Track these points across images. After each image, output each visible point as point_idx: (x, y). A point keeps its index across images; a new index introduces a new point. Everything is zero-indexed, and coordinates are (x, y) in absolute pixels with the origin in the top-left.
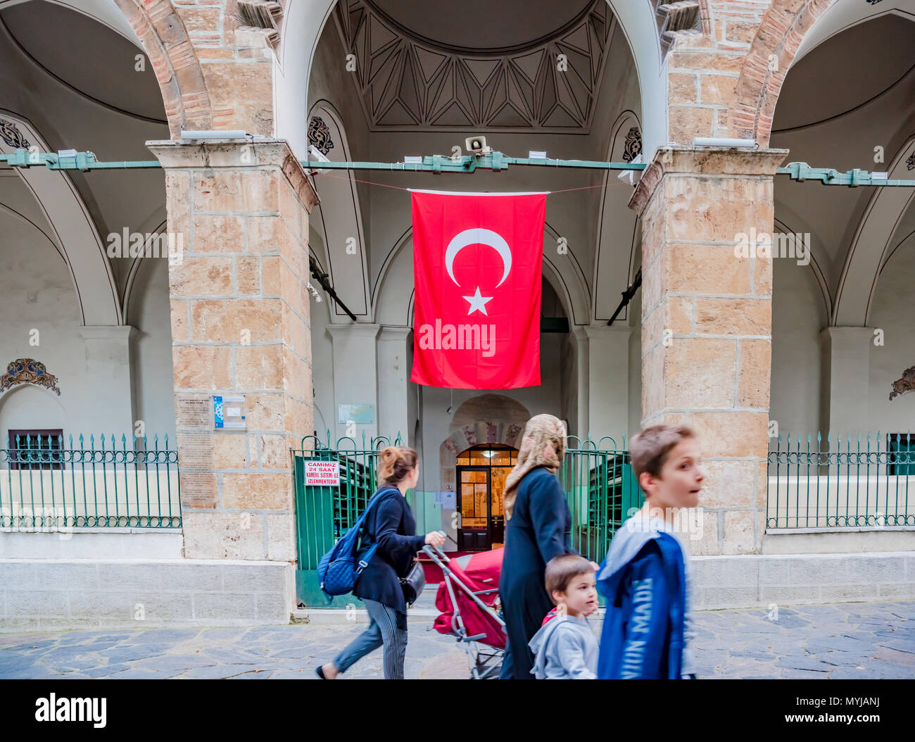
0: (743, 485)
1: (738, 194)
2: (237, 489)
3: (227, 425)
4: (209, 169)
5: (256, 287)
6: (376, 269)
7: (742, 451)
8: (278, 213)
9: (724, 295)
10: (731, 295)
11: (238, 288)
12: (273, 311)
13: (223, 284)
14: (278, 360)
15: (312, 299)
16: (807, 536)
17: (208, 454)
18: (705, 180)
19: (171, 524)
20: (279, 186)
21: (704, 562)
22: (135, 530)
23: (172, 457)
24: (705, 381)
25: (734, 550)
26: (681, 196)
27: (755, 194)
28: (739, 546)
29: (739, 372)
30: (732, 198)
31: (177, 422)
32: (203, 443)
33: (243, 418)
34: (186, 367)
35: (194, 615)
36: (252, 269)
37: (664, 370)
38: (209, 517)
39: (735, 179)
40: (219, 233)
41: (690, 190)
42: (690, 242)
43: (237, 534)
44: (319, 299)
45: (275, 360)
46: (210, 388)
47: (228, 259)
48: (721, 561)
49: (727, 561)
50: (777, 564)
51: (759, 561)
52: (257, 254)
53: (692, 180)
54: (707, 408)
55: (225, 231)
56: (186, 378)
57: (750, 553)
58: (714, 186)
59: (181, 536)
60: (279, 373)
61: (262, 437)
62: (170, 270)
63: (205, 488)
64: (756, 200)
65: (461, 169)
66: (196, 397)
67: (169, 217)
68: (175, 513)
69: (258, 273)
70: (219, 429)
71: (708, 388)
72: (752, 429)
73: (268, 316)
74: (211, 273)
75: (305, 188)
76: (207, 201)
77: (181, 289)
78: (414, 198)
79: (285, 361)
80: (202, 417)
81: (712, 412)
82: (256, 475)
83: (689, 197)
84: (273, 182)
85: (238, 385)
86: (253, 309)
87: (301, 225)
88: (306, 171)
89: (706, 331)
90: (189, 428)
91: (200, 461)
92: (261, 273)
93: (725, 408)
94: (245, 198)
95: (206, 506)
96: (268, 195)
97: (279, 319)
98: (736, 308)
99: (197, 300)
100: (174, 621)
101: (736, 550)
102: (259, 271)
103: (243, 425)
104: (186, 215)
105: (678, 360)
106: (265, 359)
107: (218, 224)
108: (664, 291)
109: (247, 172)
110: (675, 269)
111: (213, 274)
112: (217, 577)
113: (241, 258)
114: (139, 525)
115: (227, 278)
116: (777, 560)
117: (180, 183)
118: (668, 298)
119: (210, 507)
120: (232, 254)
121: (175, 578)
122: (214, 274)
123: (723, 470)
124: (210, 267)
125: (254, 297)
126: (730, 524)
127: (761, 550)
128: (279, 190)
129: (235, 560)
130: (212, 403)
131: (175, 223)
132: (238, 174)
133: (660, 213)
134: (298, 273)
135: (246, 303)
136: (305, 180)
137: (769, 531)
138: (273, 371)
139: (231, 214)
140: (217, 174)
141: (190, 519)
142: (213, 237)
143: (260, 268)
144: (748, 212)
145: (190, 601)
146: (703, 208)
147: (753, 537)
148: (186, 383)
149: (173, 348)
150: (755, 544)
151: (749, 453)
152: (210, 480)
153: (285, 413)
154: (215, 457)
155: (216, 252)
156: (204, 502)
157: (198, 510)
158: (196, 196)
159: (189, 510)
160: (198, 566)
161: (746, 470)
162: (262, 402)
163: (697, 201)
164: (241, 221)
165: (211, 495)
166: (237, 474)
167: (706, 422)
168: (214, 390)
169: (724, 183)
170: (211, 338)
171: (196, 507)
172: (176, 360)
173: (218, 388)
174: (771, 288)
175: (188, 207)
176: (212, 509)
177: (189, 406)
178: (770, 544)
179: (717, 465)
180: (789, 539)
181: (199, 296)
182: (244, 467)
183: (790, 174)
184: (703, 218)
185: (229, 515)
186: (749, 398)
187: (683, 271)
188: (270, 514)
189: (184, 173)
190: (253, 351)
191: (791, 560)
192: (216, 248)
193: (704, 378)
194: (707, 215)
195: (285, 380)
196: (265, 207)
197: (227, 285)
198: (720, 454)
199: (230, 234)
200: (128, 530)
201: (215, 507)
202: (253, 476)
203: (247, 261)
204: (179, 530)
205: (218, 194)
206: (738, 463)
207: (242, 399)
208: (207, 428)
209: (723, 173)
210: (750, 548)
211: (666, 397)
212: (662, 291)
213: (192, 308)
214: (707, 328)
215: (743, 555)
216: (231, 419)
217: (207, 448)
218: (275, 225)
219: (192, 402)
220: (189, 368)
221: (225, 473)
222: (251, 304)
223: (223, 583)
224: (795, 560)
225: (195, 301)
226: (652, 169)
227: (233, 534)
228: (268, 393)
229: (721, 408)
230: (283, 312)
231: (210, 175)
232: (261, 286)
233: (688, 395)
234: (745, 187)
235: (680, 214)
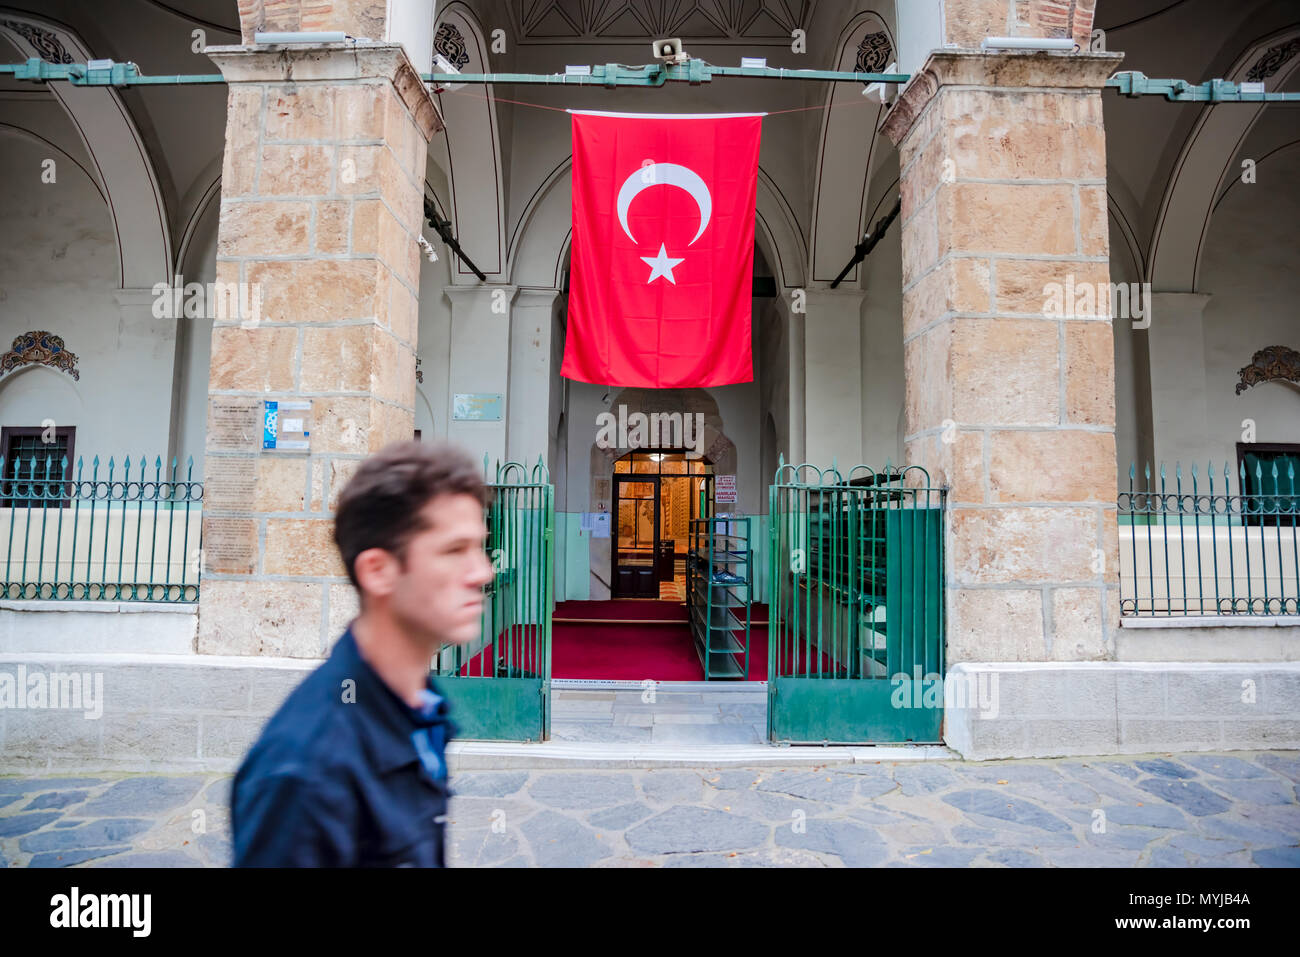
0: (1080, 546)
1: (1050, 114)
2: (288, 544)
3: (281, 445)
4: (291, 83)
5: (342, 243)
6: (517, 210)
7: (1075, 493)
8: (383, 141)
9: (1036, 256)
10: (1046, 256)
11: (316, 245)
12: (363, 277)
13: (295, 239)
14: (365, 349)
15: (424, 257)
16: (1189, 632)
17: (249, 489)
18: (1001, 95)
19: (182, 596)
20: (387, 106)
21: (1026, 675)
22: (125, 605)
23: (196, 492)
24: (1014, 383)
25: (1071, 652)
26: (967, 117)
27: (1075, 113)
28: (1079, 646)
29: (1065, 369)
30: (1041, 118)
31: (208, 440)
32: (242, 472)
33: (307, 434)
34: (229, 359)
35: (199, 752)
36: (338, 218)
37: (949, 366)
38: (241, 587)
39: (1045, 94)
40: (296, 168)
41: (979, 109)
42: (982, 179)
43: (281, 615)
44: (434, 258)
45: (361, 348)
46: (262, 389)
47: (306, 204)
48: (1052, 674)
49: (1064, 673)
50: (1147, 680)
51: (1116, 674)
52: (348, 197)
53: (982, 96)
54: (1019, 424)
55: (306, 166)
56: (227, 373)
57: (1098, 659)
58: (1014, 103)
59: (196, 617)
60: (366, 367)
61: (332, 464)
62: (221, 220)
63: (240, 541)
64: (1077, 122)
65: (645, 82)
66: (239, 402)
67: (228, 148)
68: (191, 580)
69: (347, 223)
70: (270, 450)
71: (1019, 393)
72: (1090, 458)
73: (356, 284)
74: (279, 223)
75: (425, 109)
76: (284, 125)
77: (234, 246)
78: (576, 123)
79: (376, 348)
80: (244, 434)
81: (1027, 430)
82: (318, 522)
83: (978, 118)
84: (378, 100)
85: (303, 384)
86: (334, 273)
87: (415, 158)
88: (428, 86)
89: (1012, 308)
90: (225, 449)
91: (236, 499)
92: (350, 223)
93: (1046, 425)
94: (338, 120)
95: (239, 571)
96: (370, 117)
97: (371, 288)
98: (1055, 275)
99: (256, 261)
100: (167, 762)
101: (1075, 652)
102: (349, 221)
103: (305, 445)
104: (252, 144)
105: (970, 350)
106: (346, 346)
107: (296, 158)
108: (946, 248)
109: (343, 87)
110: (961, 218)
111: (282, 226)
112: (242, 688)
113: (325, 202)
114: (134, 597)
115: (301, 231)
116: (1146, 674)
117: (248, 102)
118: (953, 261)
119: (244, 572)
120: (313, 197)
121: (177, 688)
122: (284, 225)
123: (1047, 521)
124: (278, 216)
125: (339, 257)
126: (1063, 609)
127: (1115, 653)
128: (386, 110)
129: (274, 659)
130: (262, 410)
131: (237, 154)
132: (331, 89)
133: (934, 139)
134: (405, 221)
135: (326, 266)
136: (426, 97)
137: (1128, 622)
138: (356, 364)
139: (316, 143)
140: (301, 90)
141: (211, 590)
142: (288, 174)
143: (351, 216)
144: (1066, 138)
145: (196, 728)
146: (999, 133)
147: (1100, 632)
148: (227, 382)
149: (214, 330)
150: (1105, 642)
151: (1086, 495)
152: (247, 530)
153: (370, 426)
154: (259, 494)
155: (290, 195)
156: (235, 563)
157: (225, 575)
158: (270, 120)
159: (213, 576)
160: (215, 669)
161: (1084, 523)
162: (336, 410)
163: (990, 123)
164: (328, 152)
165: (247, 552)
166: (289, 520)
167: (1018, 446)
168: (268, 392)
169: (1029, 99)
170: (270, 315)
171: (223, 571)
172: (215, 348)
173: (274, 389)
174: (1107, 245)
175: (256, 134)
176: (247, 575)
177: (228, 415)
178: (1128, 644)
179: (1038, 513)
180: (1159, 637)
181: (260, 255)
182: (302, 510)
183: (1118, 88)
184: (1000, 147)
185: (272, 584)
186: (1083, 410)
187: (973, 221)
188: (334, 584)
189: (255, 89)
190: (329, 335)
191: (1169, 674)
192: (291, 189)
193: (1013, 377)
194: (1006, 142)
195: (373, 377)
196: (365, 134)
197: (299, 241)
198: (1043, 496)
199: (312, 169)
200: (114, 605)
201: (251, 572)
202: (313, 524)
203: (333, 206)
204: (192, 608)
205: (299, 115)
206: (1070, 510)
207: (307, 406)
208: (251, 449)
209: (1027, 85)
210: (1097, 651)
211: (954, 406)
212: (941, 249)
213: (247, 274)
214: (1013, 303)
215: (1086, 662)
216: (288, 435)
217: (248, 479)
218: (377, 157)
219: (233, 410)
220: (234, 360)
221: (271, 519)
222: (333, 266)
223: (251, 699)
224: (1176, 675)
225: (253, 263)
226: (921, 81)
227: (274, 615)
228: (346, 396)
229: (1039, 424)
230: (378, 277)
231: (291, 90)
232: (349, 241)
233: (989, 404)
234: (1060, 104)
235: (965, 141)
